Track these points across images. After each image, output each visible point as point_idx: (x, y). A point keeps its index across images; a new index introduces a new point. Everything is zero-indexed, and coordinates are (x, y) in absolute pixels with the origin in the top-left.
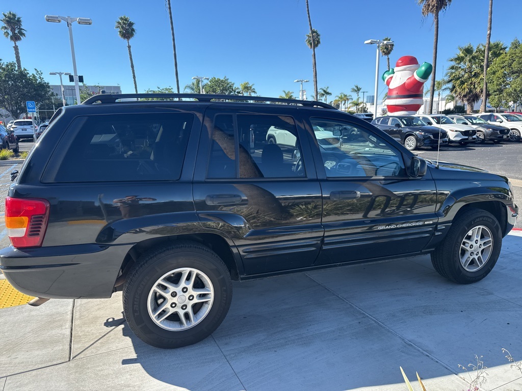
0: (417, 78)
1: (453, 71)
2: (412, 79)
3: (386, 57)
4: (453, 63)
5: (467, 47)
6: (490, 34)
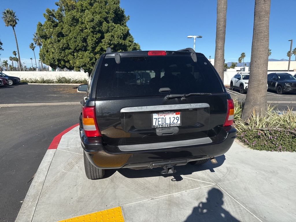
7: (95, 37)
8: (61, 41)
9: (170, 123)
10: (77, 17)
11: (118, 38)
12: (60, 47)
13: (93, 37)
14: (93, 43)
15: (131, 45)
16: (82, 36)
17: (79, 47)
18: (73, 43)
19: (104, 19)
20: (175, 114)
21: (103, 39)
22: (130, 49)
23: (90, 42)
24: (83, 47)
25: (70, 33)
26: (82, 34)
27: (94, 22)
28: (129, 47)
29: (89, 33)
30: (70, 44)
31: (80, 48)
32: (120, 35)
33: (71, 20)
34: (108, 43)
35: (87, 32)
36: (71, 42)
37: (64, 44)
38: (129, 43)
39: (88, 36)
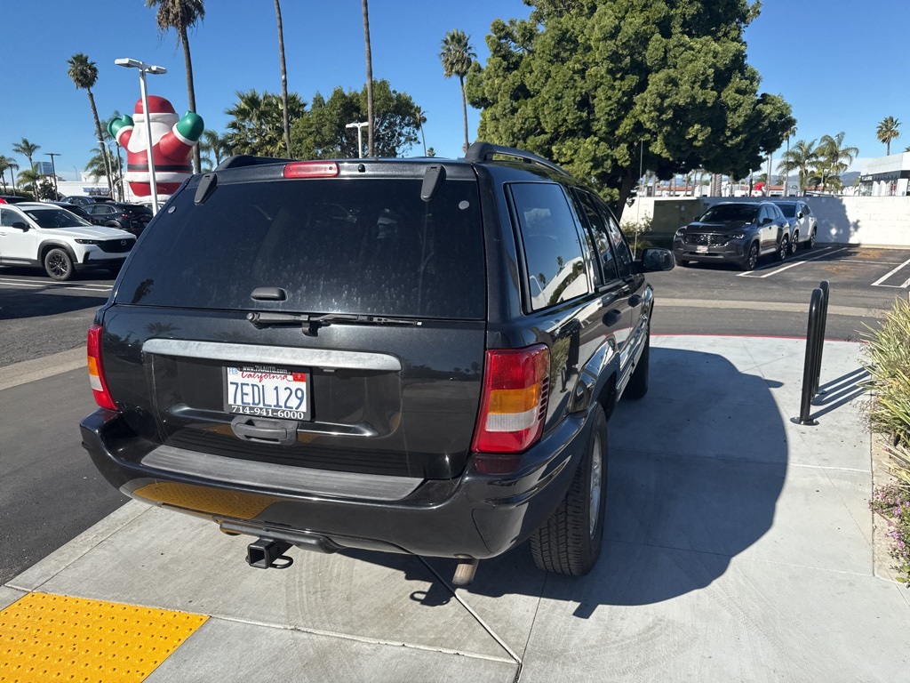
0: (181, 138)
1: (236, 131)
2: (170, 139)
3: (86, 90)
4: (233, 118)
5: (250, 95)
6: (285, 81)
7: (620, 90)
8: (519, 110)
9: (278, 405)
10: (573, 33)
11: (694, 82)
12: (515, 130)
13: (612, 87)
14: (611, 110)
15: (740, 105)
16: (579, 90)
17: (567, 126)
18: (550, 113)
19: (657, 24)
20: (290, 377)
21: (641, 94)
22: (739, 116)
23: (602, 107)
24: (578, 124)
25: (544, 85)
26: (580, 83)
27: (619, 38)
28: (735, 110)
29: (602, 77)
30: (541, 117)
31: (570, 127)
32: (703, 74)
33: (553, 43)
34: (654, 106)
35: (596, 75)
36: (546, 113)
37: (526, 120)
38: (735, 99)
39: (599, 87)
